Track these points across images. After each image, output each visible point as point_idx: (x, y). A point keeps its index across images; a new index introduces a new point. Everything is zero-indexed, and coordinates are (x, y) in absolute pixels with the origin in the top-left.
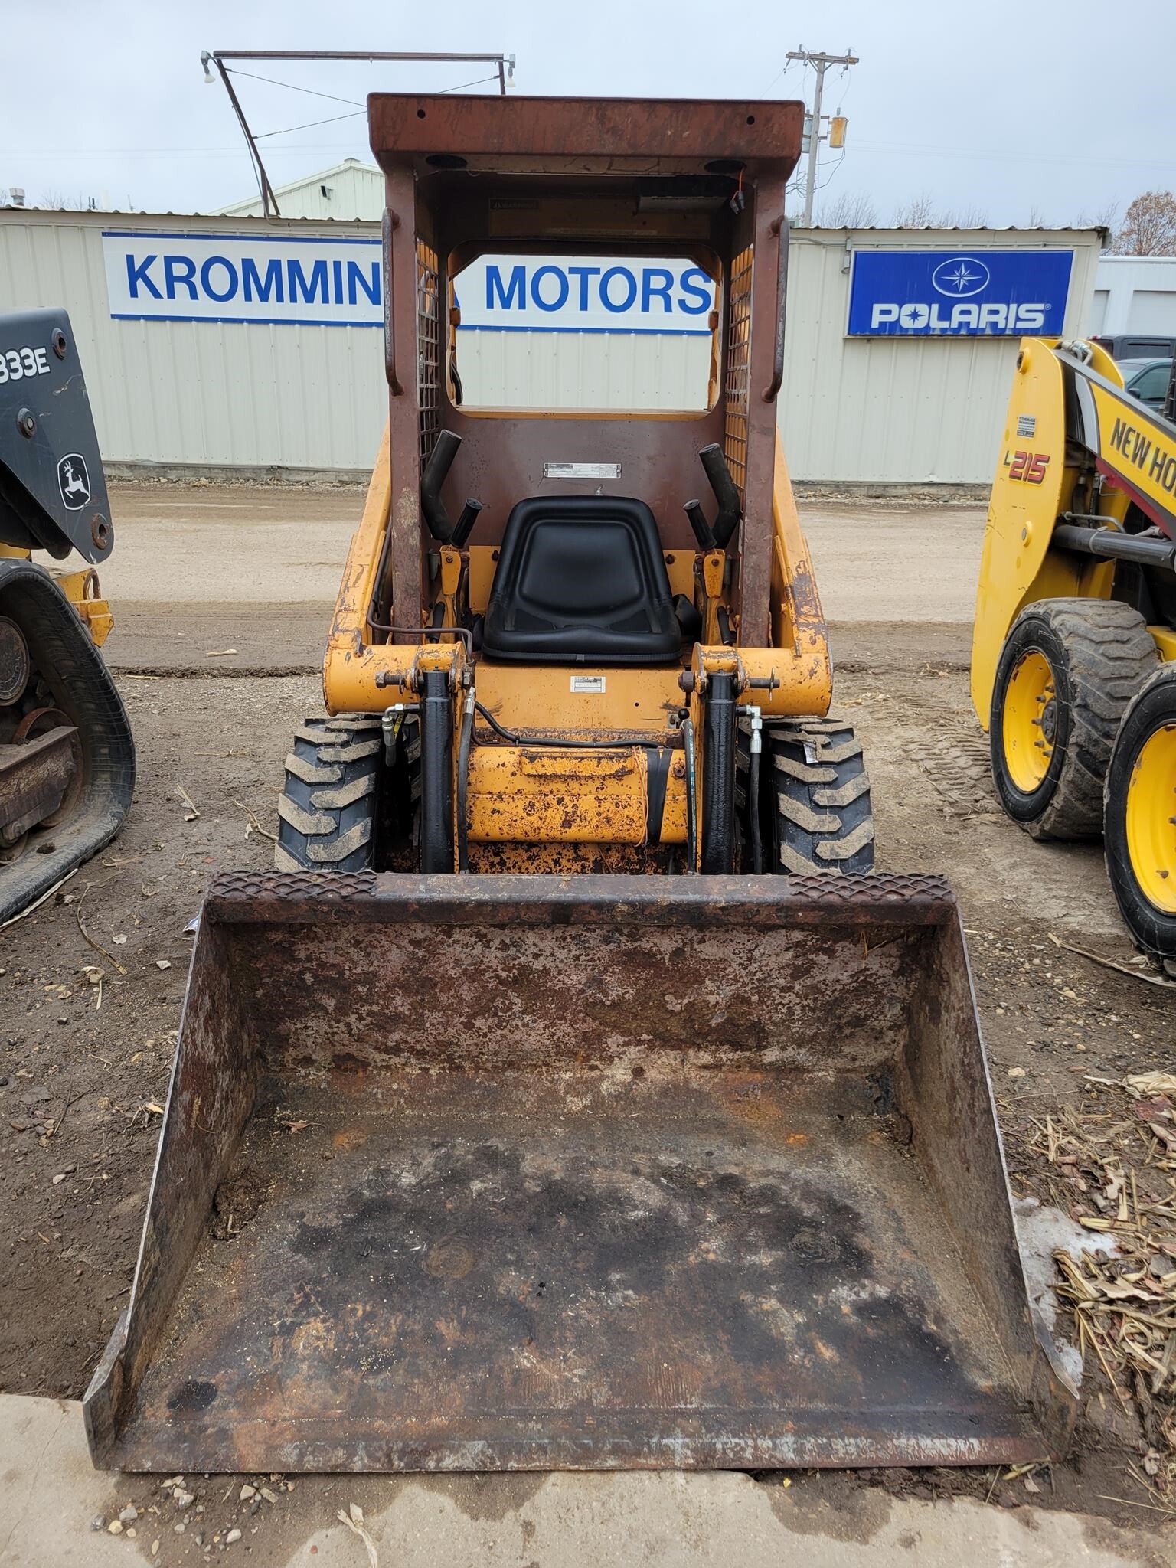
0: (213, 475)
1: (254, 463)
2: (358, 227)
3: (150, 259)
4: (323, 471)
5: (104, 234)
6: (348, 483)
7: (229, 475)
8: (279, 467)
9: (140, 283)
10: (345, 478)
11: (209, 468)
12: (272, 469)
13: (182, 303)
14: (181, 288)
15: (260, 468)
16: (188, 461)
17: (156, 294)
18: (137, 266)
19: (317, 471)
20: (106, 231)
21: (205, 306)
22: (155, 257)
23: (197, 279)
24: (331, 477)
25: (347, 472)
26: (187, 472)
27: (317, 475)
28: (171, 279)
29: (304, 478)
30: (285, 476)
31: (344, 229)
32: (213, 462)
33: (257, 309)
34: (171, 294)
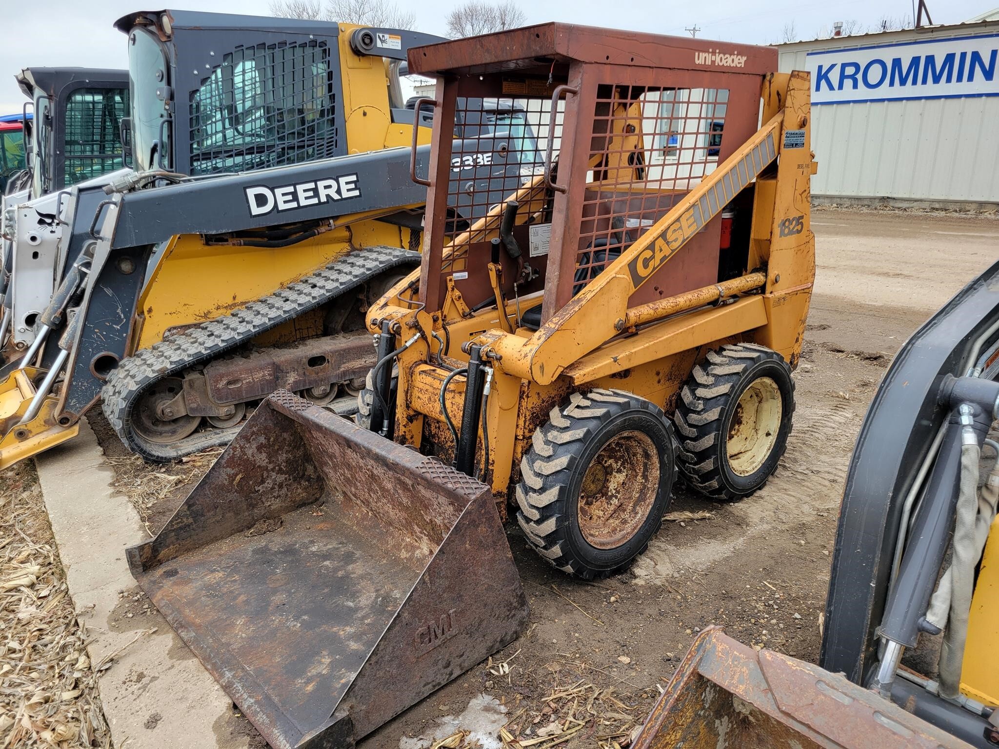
0: (842, 203)
1: (871, 195)
2: (985, 26)
3: (833, 66)
4: (921, 200)
5: (808, 54)
6: (937, 209)
7: (853, 202)
8: (888, 198)
9: (823, 83)
10: (937, 206)
11: (841, 198)
12: (883, 199)
13: (848, 92)
14: (848, 83)
15: (875, 198)
16: (828, 193)
17: (831, 88)
18: (824, 71)
19: (916, 201)
20: (810, 52)
21: (863, 92)
22: (836, 65)
23: (859, 77)
24: (926, 205)
25: (939, 201)
26: (826, 201)
27: (915, 203)
28: (843, 77)
29: (904, 205)
30: (892, 203)
31: (974, 29)
32: (844, 194)
33: (898, 91)
34: (841, 87)
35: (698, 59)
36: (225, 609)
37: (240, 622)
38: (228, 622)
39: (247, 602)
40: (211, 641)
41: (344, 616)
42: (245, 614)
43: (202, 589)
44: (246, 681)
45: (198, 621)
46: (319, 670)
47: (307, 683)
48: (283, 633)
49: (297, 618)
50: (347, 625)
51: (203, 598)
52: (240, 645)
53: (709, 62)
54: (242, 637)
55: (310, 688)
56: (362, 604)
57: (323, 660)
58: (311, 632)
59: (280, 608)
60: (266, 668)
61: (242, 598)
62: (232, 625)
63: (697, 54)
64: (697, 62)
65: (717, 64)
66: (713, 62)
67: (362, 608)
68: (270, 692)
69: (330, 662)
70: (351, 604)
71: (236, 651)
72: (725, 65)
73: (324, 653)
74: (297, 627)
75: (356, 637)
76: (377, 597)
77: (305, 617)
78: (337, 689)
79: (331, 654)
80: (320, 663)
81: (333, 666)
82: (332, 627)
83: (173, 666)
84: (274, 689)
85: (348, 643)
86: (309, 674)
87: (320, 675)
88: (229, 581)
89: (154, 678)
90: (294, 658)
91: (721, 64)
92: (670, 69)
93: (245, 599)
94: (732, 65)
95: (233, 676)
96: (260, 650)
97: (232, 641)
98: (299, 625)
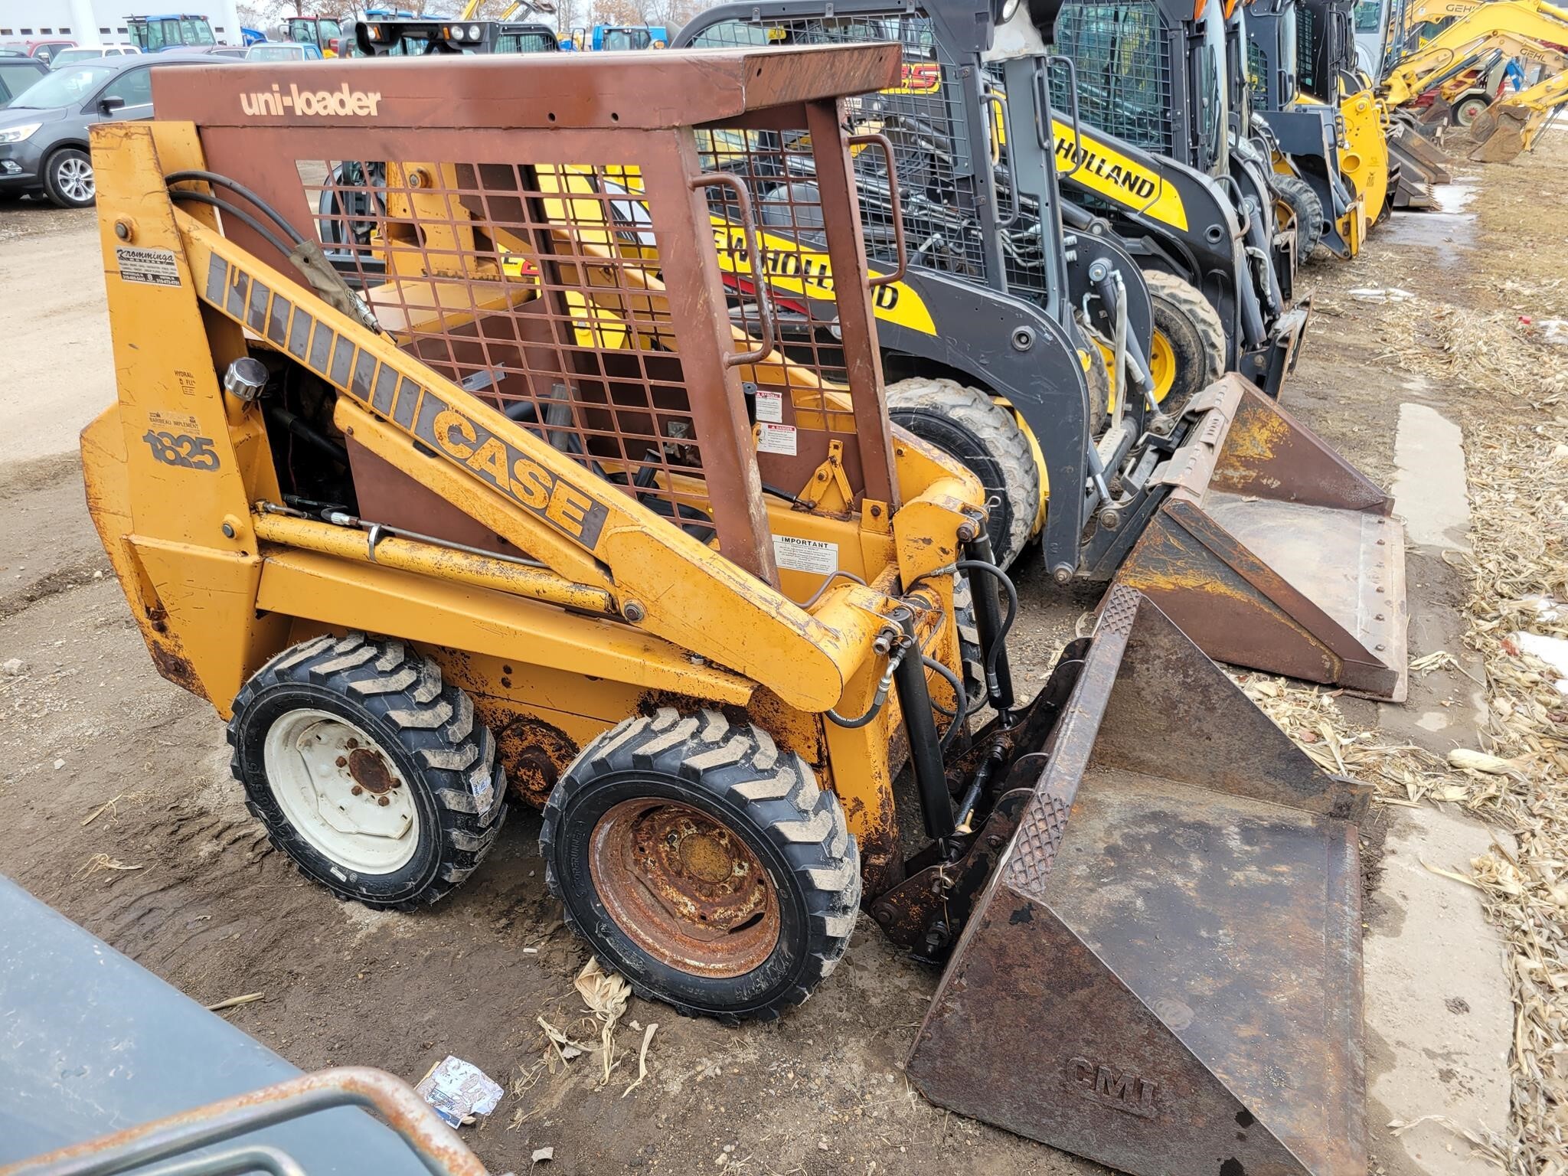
36: (1283, 1036)
37: (1281, 999)
38: (1296, 1012)
39: (1246, 1018)
40: (1336, 1012)
41: (1164, 899)
42: (1264, 1004)
43: (1285, 1104)
44: (1336, 930)
45: (1331, 1057)
46: (1257, 874)
47: (1282, 874)
48: (1248, 938)
49: (1212, 942)
50: (1176, 887)
51: (1296, 1085)
52: (1309, 969)
54: (1299, 976)
55: (1283, 868)
56: (1131, 892)
57: (1242, 878)
58: (1219, 914)
59: (1219, 971)
60: (1306, 921)
61: (1245, 1031)
62: (1293, 1003)
67: (1136, 888)
68: (1323, 897)
69: (1238, 871)
70: (1139, 903)
71: (1319, 967)
73: (1232, 883)
74: (1225, 931)
75: (1184, 869)
76: (1105, 884)
77: (1204, 934)
78: (1262, 848)
79: (1228, 877)
80: (1247, 879)
81: (1239, 865)
82: (1192, 897)
83: (1399, 1043)
84: (1317, 897)
85: (1199, 872)
86: (1270, 879)
87: (1261, 870)
88: (1235, 1079)
89: (1430, 1054)
90: (1267, 904)
93: (1242, 1026)
95: (1344, 947)
96: (1293, 944)
97: (1314, 983)
98: (1221, 932)
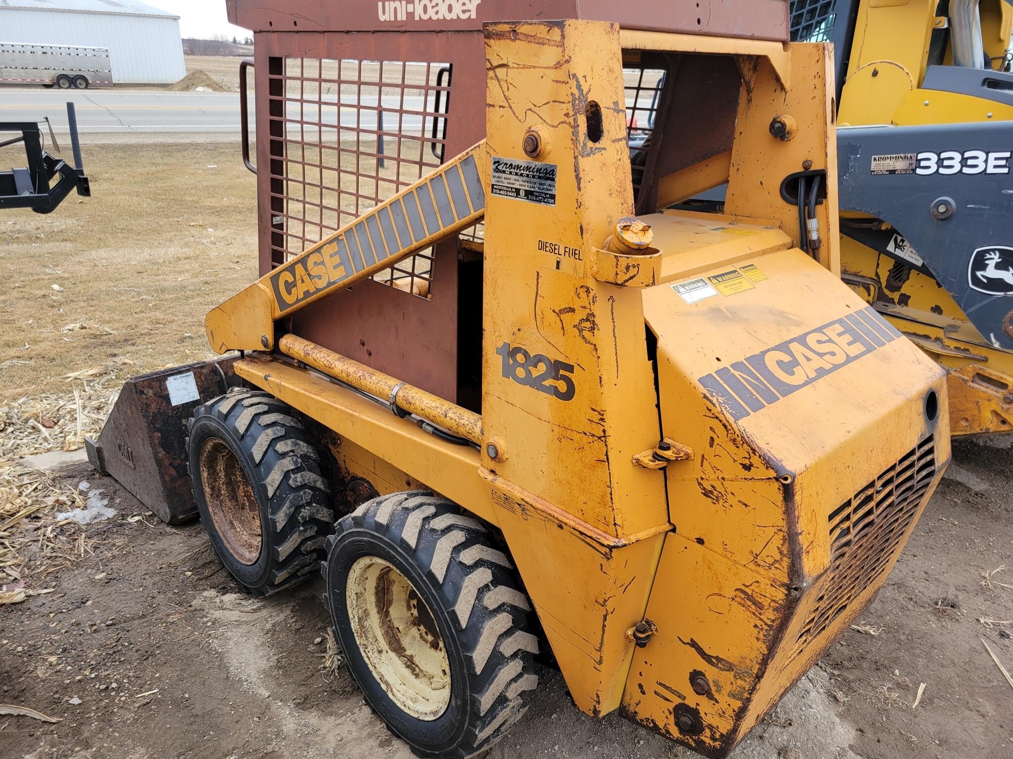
35: (384, 13)
53: (402, 17)
63: (380, 4)
64: (382, 18)
65: (417, 18)
66: (410, 15)
72: (435, 17)
91: (425, 17)
92: (348, 32)
94: (449, 17)
